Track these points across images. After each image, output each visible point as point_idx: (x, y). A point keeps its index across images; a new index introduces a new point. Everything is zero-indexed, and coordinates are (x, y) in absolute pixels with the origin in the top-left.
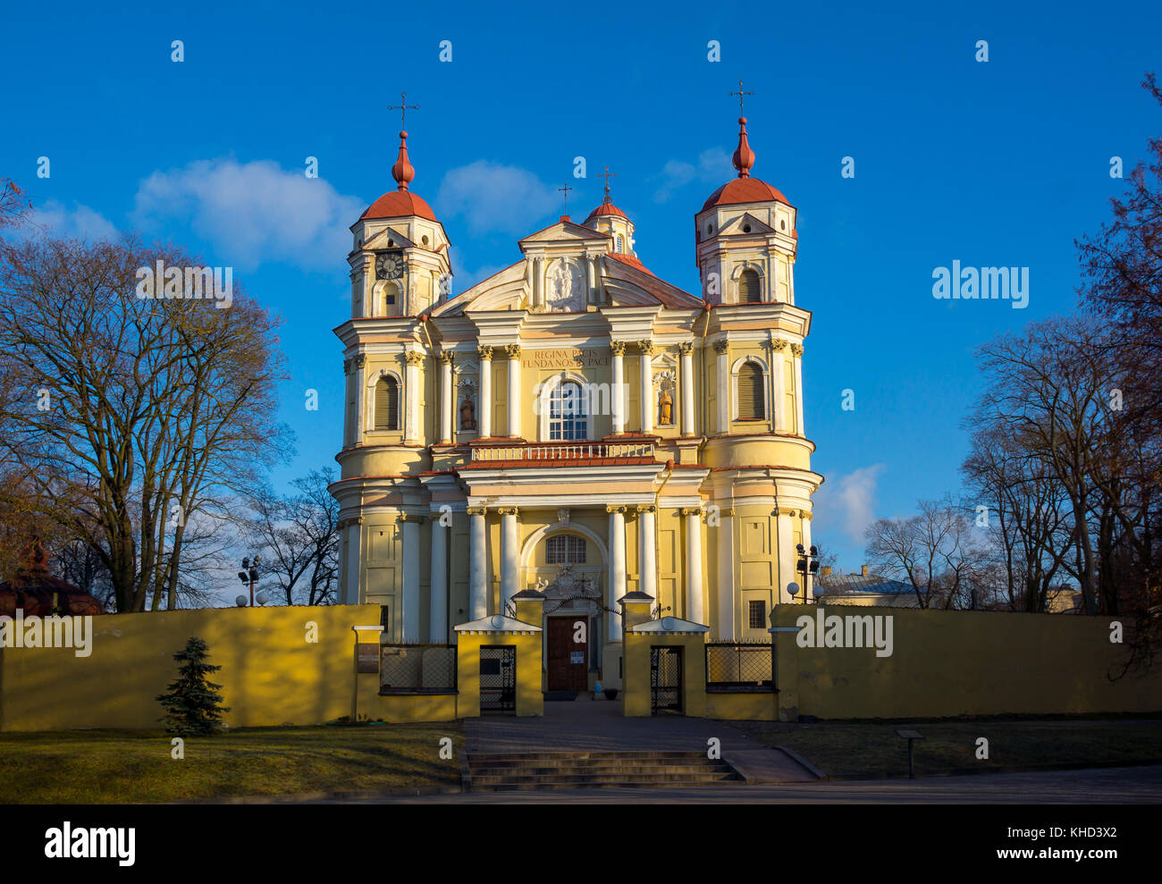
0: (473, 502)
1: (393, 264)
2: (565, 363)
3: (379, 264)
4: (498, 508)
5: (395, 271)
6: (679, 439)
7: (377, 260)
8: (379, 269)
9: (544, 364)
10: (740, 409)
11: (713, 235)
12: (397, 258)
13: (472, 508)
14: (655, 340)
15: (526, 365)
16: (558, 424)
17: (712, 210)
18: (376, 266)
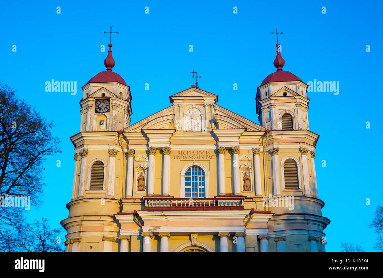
0: (145, 229)
1: (104, 106)
2: (194, 157)
3: (97, 105)
4: (159, 233)
5: (106, 109)
6: (255, 198)
7: (96, 102)
8: (97, 107)
9: (182, 157)
10: (286, 183)
11: (268, 96)
12: (107, 102)
13: (144, 232)
14: (241, 147)
15: (173, 158)
16: (189, 189)
17: (267, 85)
18: (96, 106)
